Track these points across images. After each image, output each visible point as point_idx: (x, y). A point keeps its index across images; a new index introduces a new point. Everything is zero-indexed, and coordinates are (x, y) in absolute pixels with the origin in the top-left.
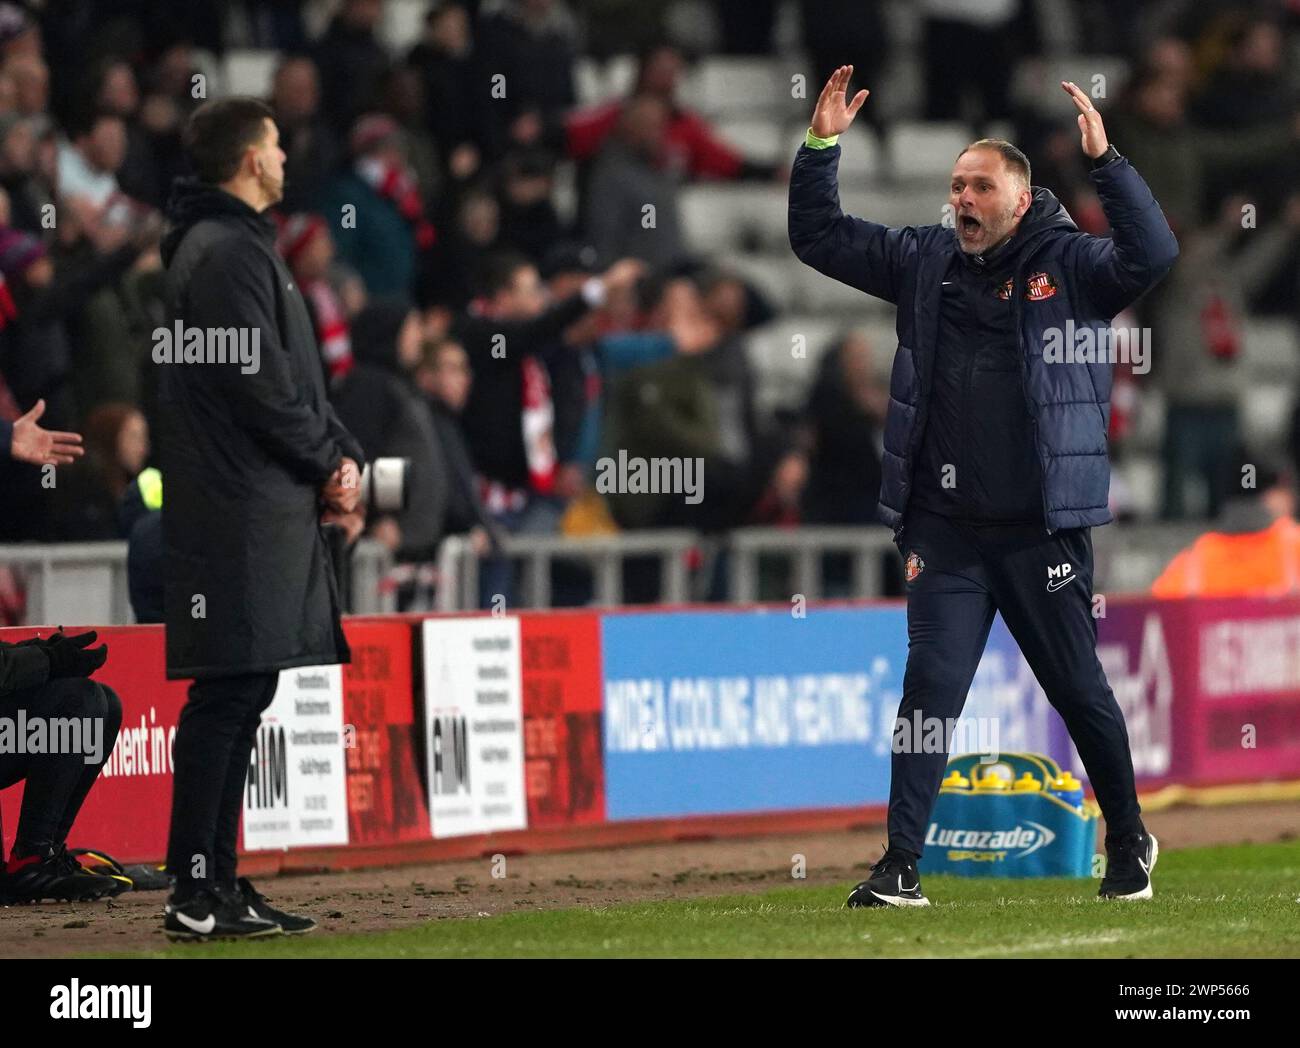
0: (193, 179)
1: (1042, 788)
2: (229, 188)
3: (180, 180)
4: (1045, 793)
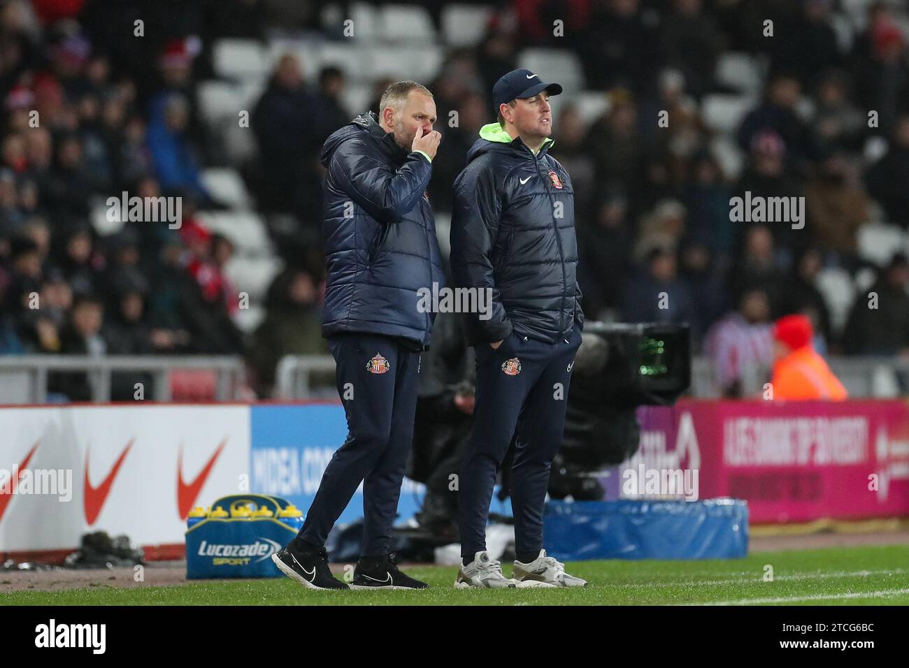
1: (273, 517)
4: (275, 520)
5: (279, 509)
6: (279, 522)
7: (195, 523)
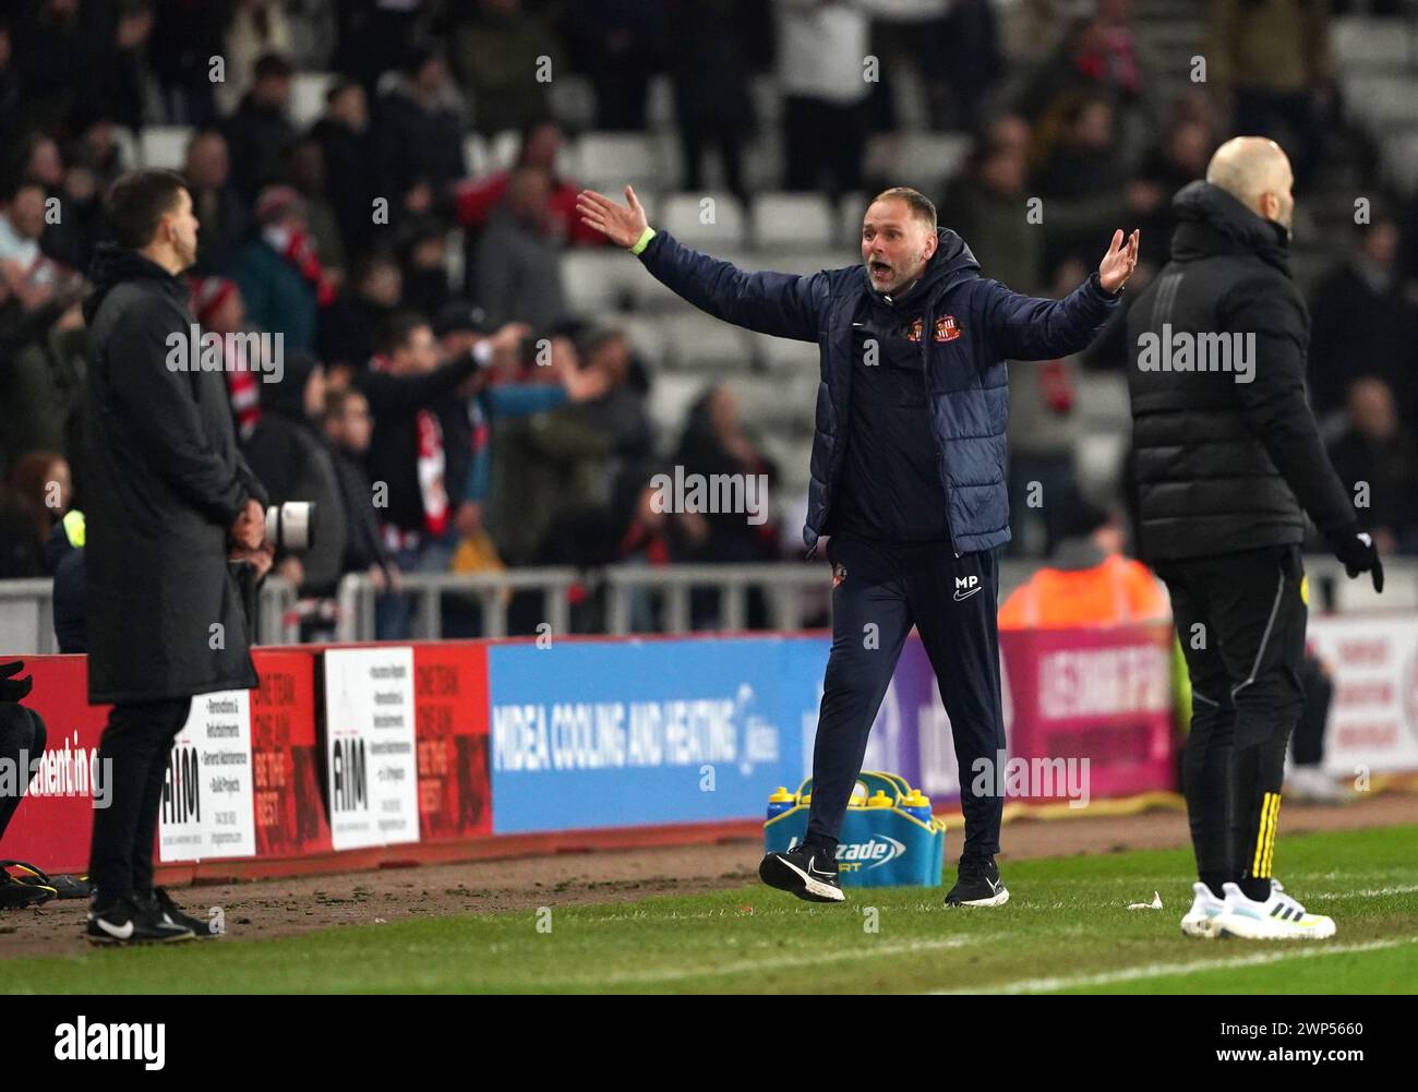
0: (113, 245)
1: (893, 805)
2: (146, 253)
3: (101, 245)
4: (895, 808)
5: (900, 795)
6: (902, 812)
7: (779, 812)
